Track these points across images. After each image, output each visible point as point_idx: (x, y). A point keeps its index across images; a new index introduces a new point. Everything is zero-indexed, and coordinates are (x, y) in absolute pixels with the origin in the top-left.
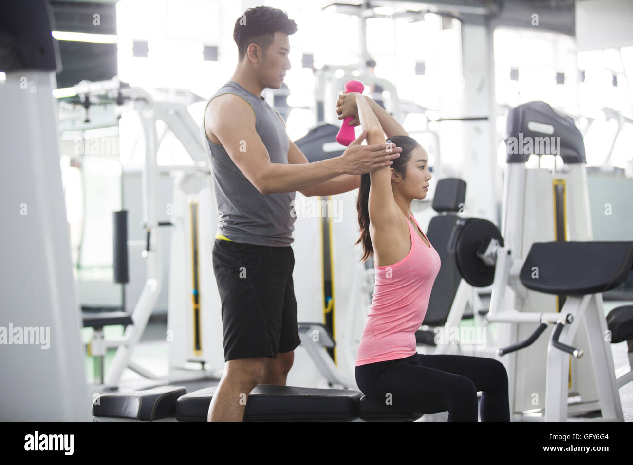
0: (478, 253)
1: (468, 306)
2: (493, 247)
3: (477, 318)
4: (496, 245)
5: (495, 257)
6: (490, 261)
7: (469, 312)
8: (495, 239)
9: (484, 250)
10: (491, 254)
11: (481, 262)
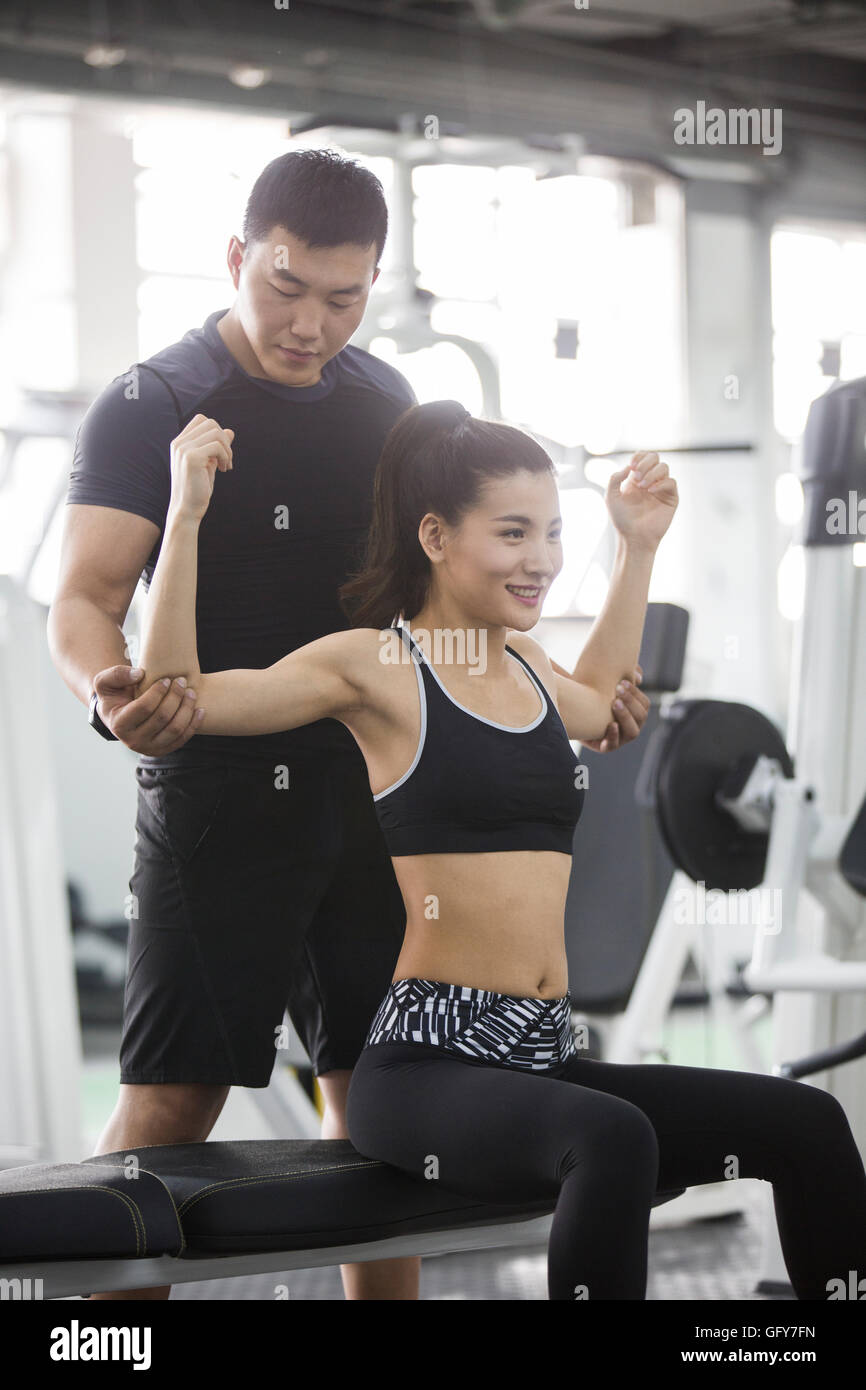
0: (720, 798)
1: (690, 967)
2: (763, 779)
3: (721, 1005)
4: (773, 772)
5: (768, 807)
6: (754, 820)
7: (693, 986)
8: (770, 756)
9: (737, 788)
10: (759, 800)
11: (730, 822)
